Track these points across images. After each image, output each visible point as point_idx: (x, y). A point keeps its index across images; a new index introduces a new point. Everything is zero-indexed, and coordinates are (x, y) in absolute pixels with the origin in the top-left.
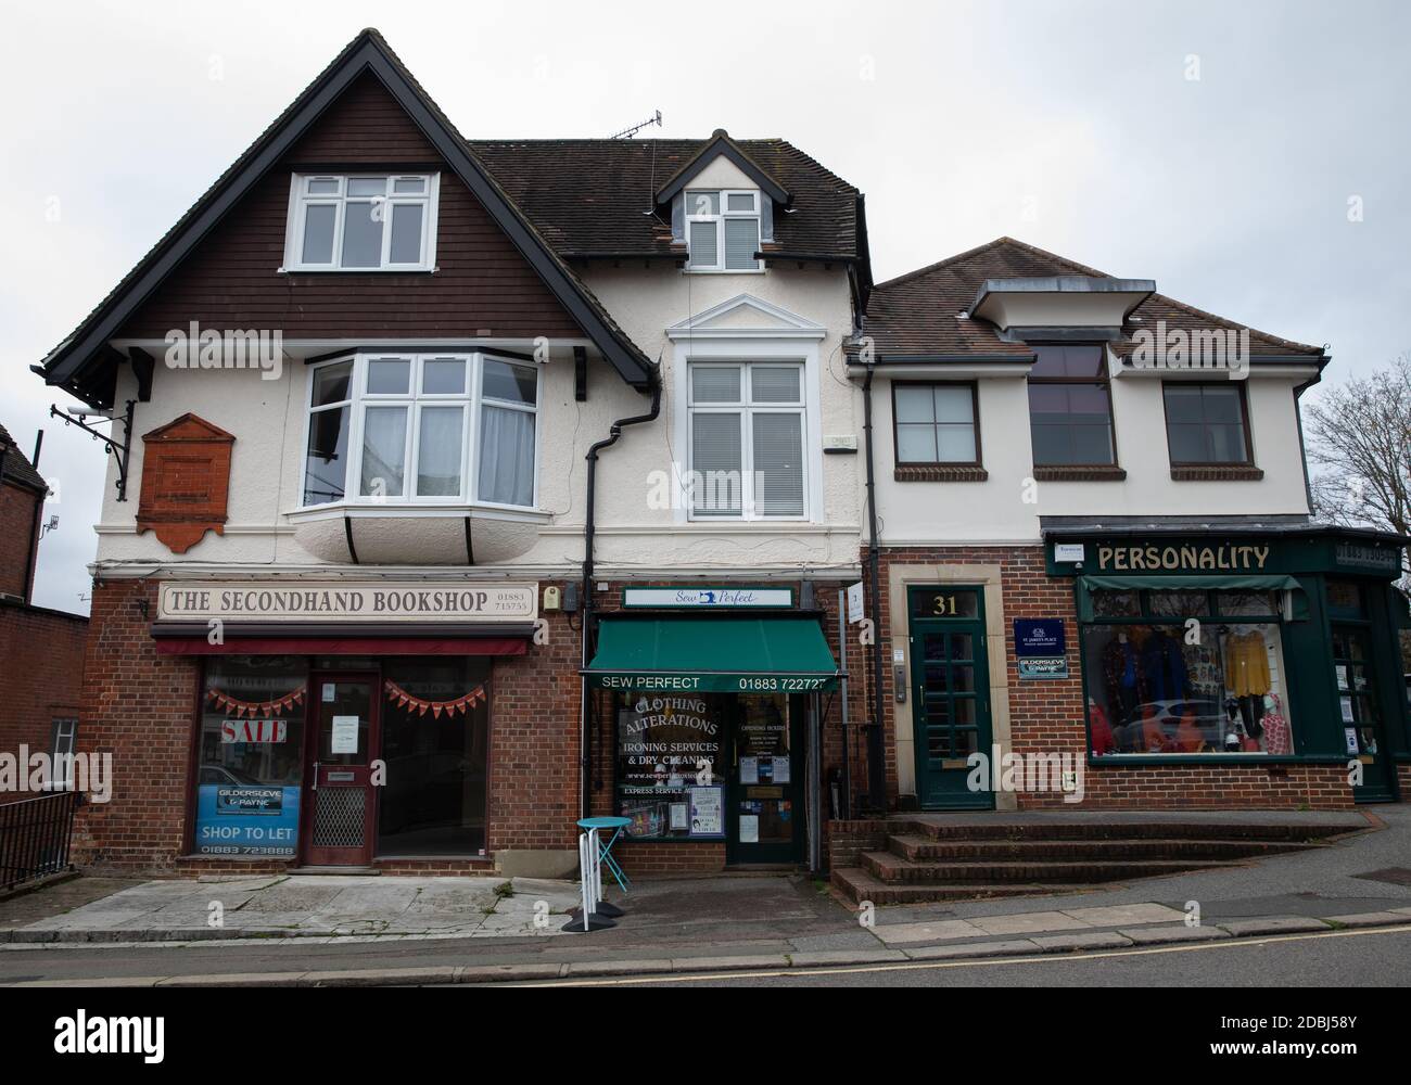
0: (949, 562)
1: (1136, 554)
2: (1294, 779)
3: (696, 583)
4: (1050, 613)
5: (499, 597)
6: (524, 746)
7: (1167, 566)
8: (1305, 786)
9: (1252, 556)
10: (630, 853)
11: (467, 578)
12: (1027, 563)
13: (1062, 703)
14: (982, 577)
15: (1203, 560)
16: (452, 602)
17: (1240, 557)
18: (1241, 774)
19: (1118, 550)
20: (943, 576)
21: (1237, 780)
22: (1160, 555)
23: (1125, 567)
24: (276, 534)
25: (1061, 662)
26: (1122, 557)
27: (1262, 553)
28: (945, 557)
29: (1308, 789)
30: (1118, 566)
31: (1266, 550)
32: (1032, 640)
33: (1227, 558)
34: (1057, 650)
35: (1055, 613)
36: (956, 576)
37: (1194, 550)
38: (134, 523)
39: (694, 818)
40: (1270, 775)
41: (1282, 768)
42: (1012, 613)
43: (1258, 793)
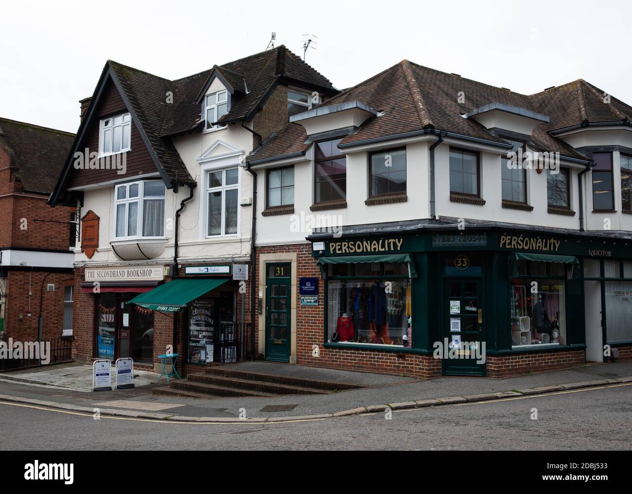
0: (280, 252)
1: (345, 245)
2: (408, 360)
3: (204, 264)
4: (314, 275)
5: (155, 271)
6: (161, 326)
7: (358, 251)
8: (412, 364)
9: (394, 243)
10: (189, 367)
11: (148, 265)
12: (307, 251)
13: (316, 317)
14: (290, 258)
15: (373, 247)
16: (144, 274)
17: (389, 244)
18: (385, 355)
19: (337, 244)
20: (277, 259)
21: (383, 359)
22: (354, 245)
23: (340, 252)
24: (108, 251)
25: (316, 298)
26: (339, 247)
27: (399, 242)
28: (278, 249)
29: (414, 366)
30: (338, 252)
31: (401, 240)
32: (305, 287)
33: (383, 246)
34: (315, 292)
35: (316, 275)
36: (281, 258)
37: (369, 242)
38: (80, 249)
39: (207, 356)
40: (398, 357)
41: (403, 354)
42: (300, 275)
43: (391, 366)
